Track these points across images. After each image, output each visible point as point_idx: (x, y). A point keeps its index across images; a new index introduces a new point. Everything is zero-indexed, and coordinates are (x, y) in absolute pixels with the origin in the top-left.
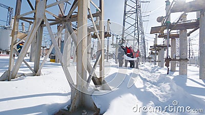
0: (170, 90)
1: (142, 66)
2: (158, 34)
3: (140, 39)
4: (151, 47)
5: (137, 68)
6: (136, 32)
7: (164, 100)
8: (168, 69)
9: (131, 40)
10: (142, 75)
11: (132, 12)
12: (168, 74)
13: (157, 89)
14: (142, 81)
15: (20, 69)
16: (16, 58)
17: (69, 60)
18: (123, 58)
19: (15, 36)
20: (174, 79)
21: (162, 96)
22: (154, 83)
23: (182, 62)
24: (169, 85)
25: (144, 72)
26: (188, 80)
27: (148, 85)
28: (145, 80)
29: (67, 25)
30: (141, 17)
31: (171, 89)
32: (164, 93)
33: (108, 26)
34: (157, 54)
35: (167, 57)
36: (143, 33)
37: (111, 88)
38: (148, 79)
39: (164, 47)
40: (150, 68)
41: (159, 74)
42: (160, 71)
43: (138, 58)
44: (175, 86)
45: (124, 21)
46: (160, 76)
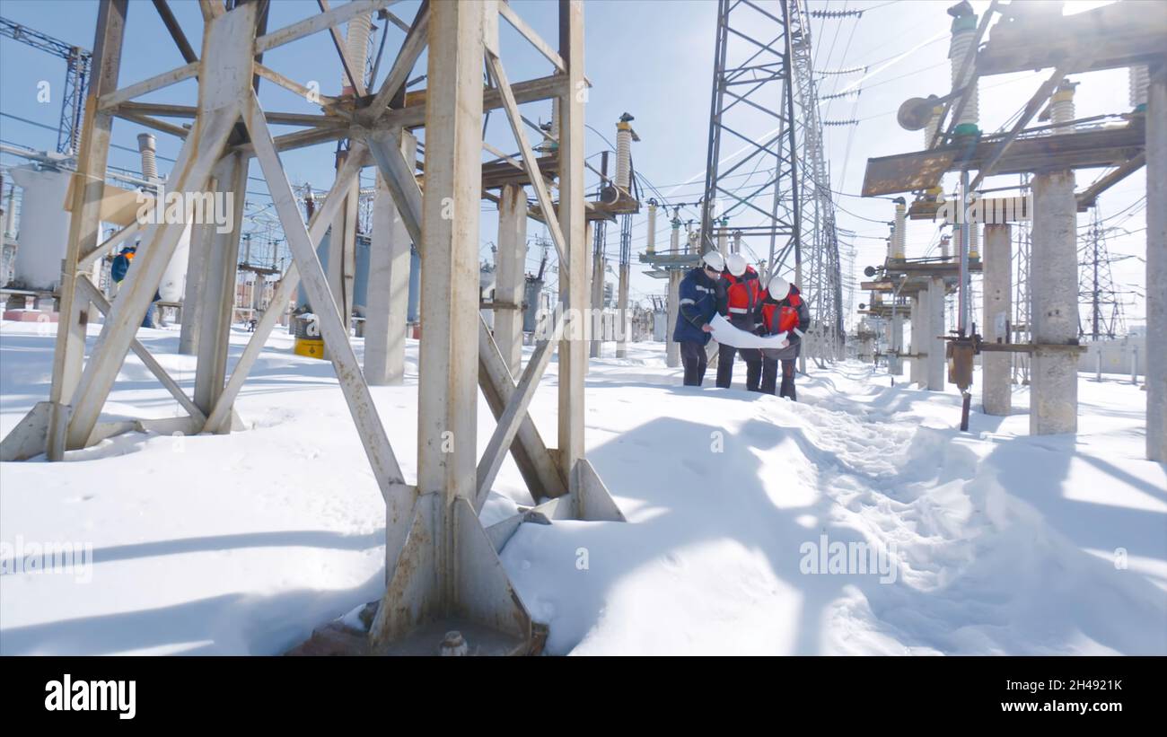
0: (969, 524)
1: (821, 382)
2: (910, 198)
3: (807, 226)
4: (870, 271)
5: (788, 390)
6: (786, 183)
7: (932, 582)
8: (967, 399)
9: (755, 231)
10: (812, 435)
11: (761, 75)
12: (964, 427)
13: (896, 518)
14: (809, 468)
15: (113, 396)
16: (94, 329)
17: (396, 343)
18: (708, 336)
19: (90, 209)
20: (993, 459)
21: (922, 558)
22: (882, 483)
23: (1049, 359)
24: (966, 491)
25: (826, 416)
26: (1076, 463)
27: (845, 491)
28: (826, 463)
29: (380, 146)
30: (814, 99)
31: (979, 516)
32: (935, 541)
33: (622, 151)
34: (907, 315)
35: (961, 332)
36: (823, 192)
37: (623, 504)
38: (846, 457)
39: (946, 273)
40: (862, 395)
41: (912, 430)
42: (919, 408)
43: (793, 338)
44: (998, 500)
45: (715, 122)
46: (919, 441)
